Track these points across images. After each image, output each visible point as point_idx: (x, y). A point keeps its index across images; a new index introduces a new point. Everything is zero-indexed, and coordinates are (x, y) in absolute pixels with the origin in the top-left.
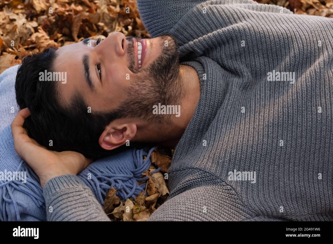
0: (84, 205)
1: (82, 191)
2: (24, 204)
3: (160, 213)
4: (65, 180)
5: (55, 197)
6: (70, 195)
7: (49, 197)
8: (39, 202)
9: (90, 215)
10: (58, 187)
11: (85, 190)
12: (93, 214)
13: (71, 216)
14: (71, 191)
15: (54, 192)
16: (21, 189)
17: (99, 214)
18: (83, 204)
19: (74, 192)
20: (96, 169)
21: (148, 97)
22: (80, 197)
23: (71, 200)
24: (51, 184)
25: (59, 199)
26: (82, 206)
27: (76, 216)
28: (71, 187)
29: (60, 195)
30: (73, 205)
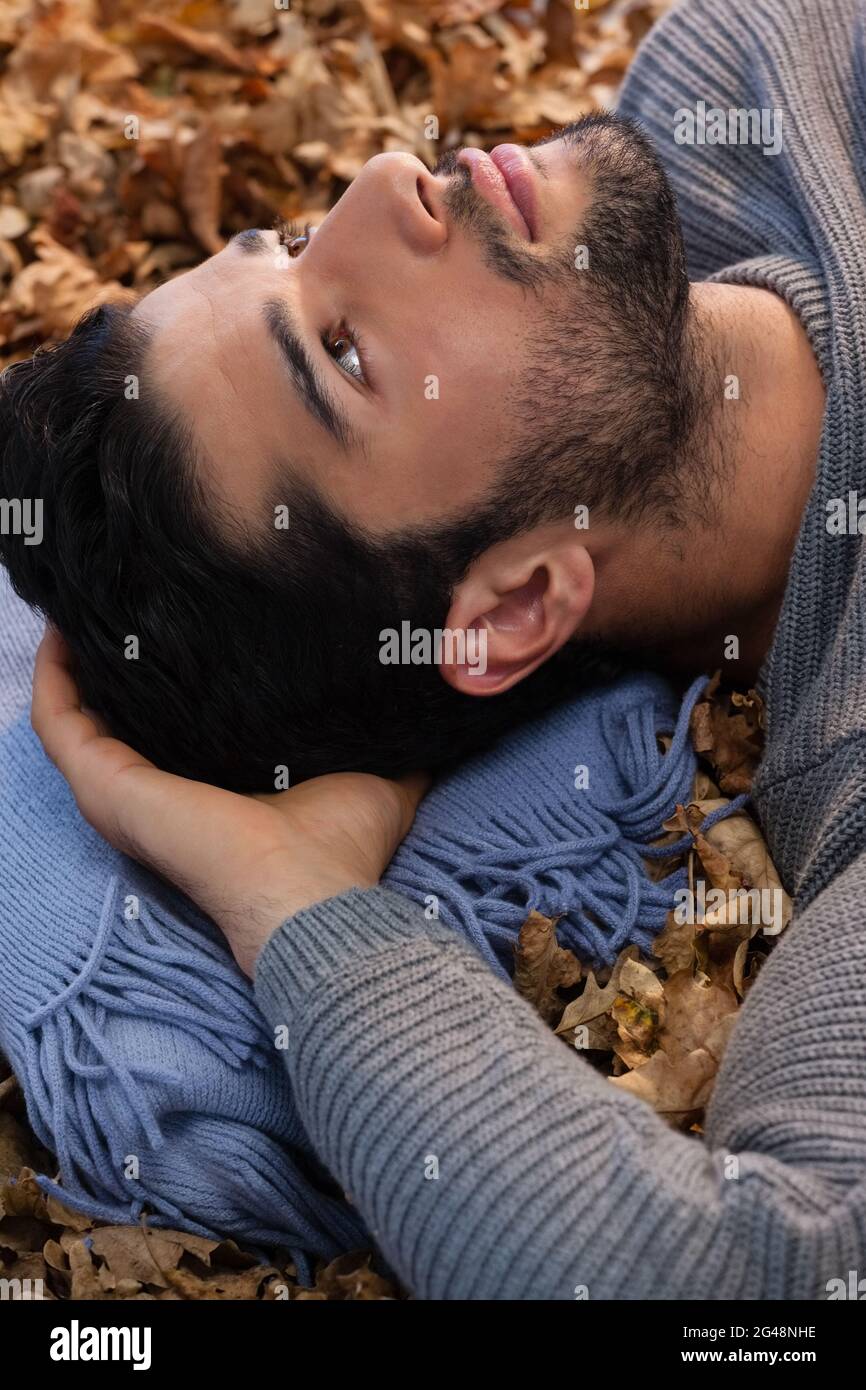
0: (457, 1021)
1: (434, 957)
2: (167, 1072)
3: (772, 1000)
4: (343, 920)
5: (318, 1007)
6: (385, 987)
7: (292, 1007)
8: (233, 1044)
9: (496, 1061)
10: (320, 957)
11: (445, 950)
12: (511, 1057)
13: (417, 1080)
14: (387, 968)
15: (312, 983)
16: (139, 1007)
17: (535, 1051)
18: (455, 1017)
19: (398, 969)
20: (443, 843)
21: (612, 407)
22: (431, 989)
23: (396, 1009)
24: (289, 949)
25: (341, 1010)
26: (452, 1028)
27: (437, 1079)
28: (381, 949)
29: (341, 993)
30: (410, 1029)
